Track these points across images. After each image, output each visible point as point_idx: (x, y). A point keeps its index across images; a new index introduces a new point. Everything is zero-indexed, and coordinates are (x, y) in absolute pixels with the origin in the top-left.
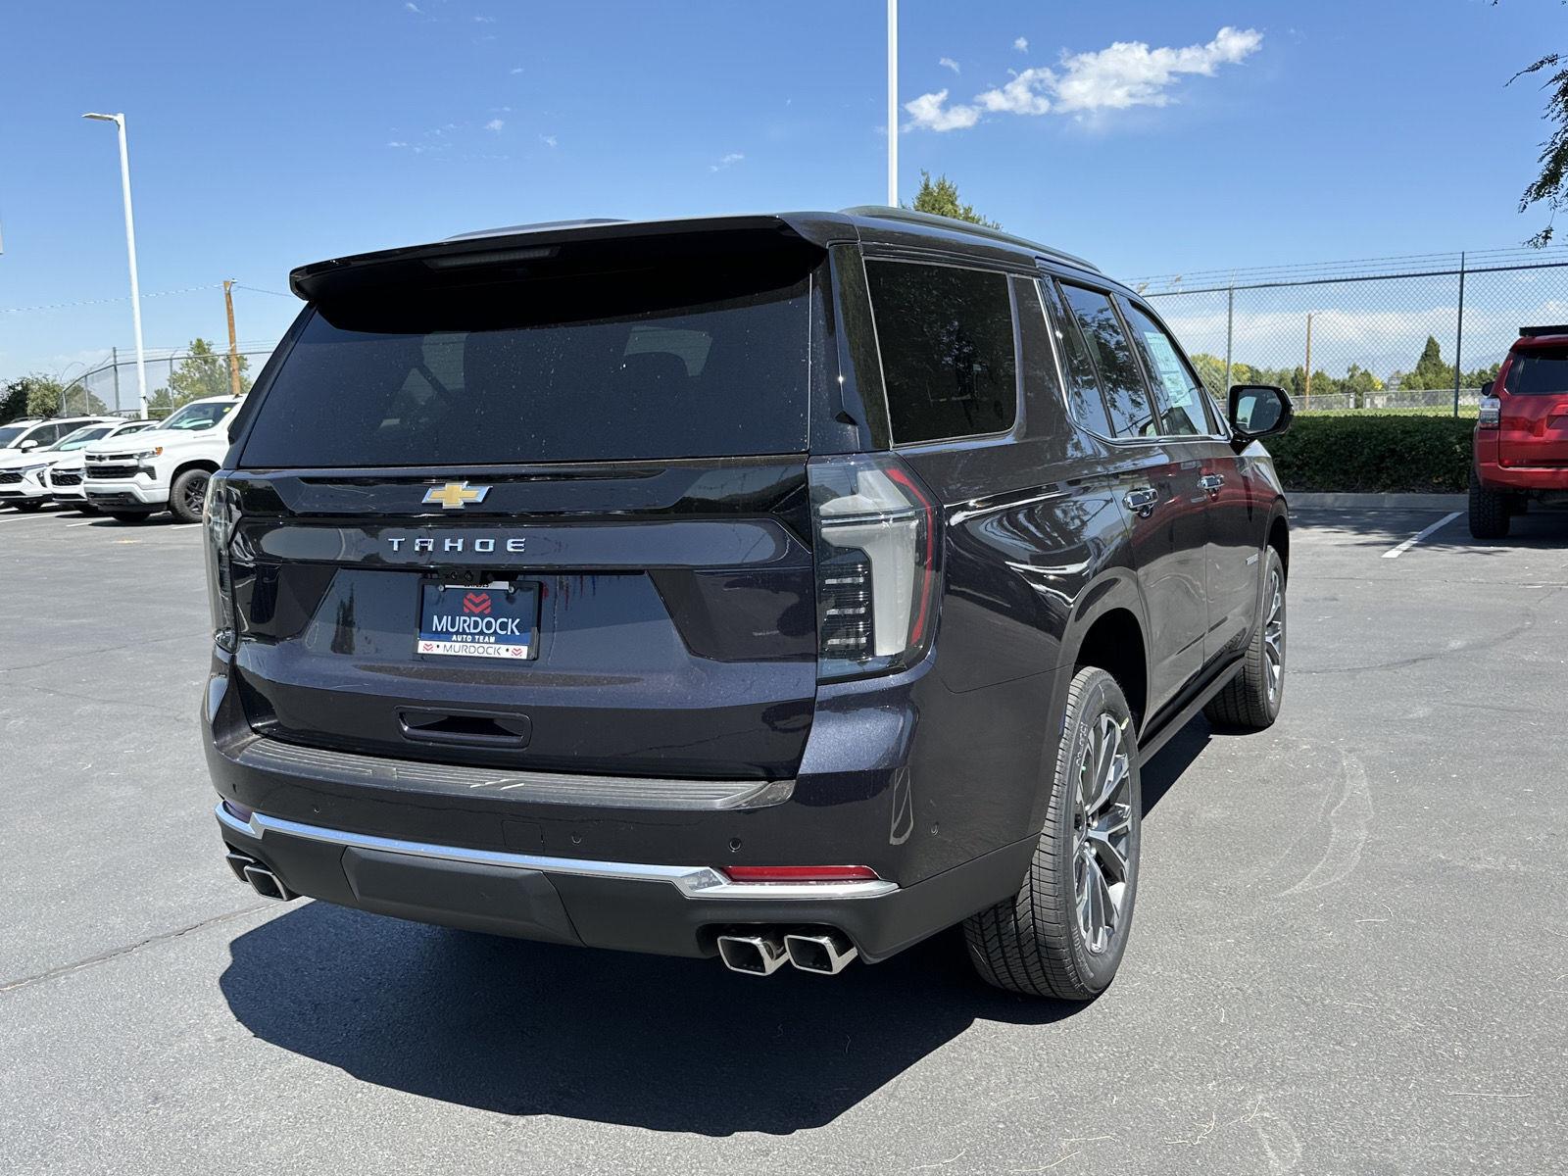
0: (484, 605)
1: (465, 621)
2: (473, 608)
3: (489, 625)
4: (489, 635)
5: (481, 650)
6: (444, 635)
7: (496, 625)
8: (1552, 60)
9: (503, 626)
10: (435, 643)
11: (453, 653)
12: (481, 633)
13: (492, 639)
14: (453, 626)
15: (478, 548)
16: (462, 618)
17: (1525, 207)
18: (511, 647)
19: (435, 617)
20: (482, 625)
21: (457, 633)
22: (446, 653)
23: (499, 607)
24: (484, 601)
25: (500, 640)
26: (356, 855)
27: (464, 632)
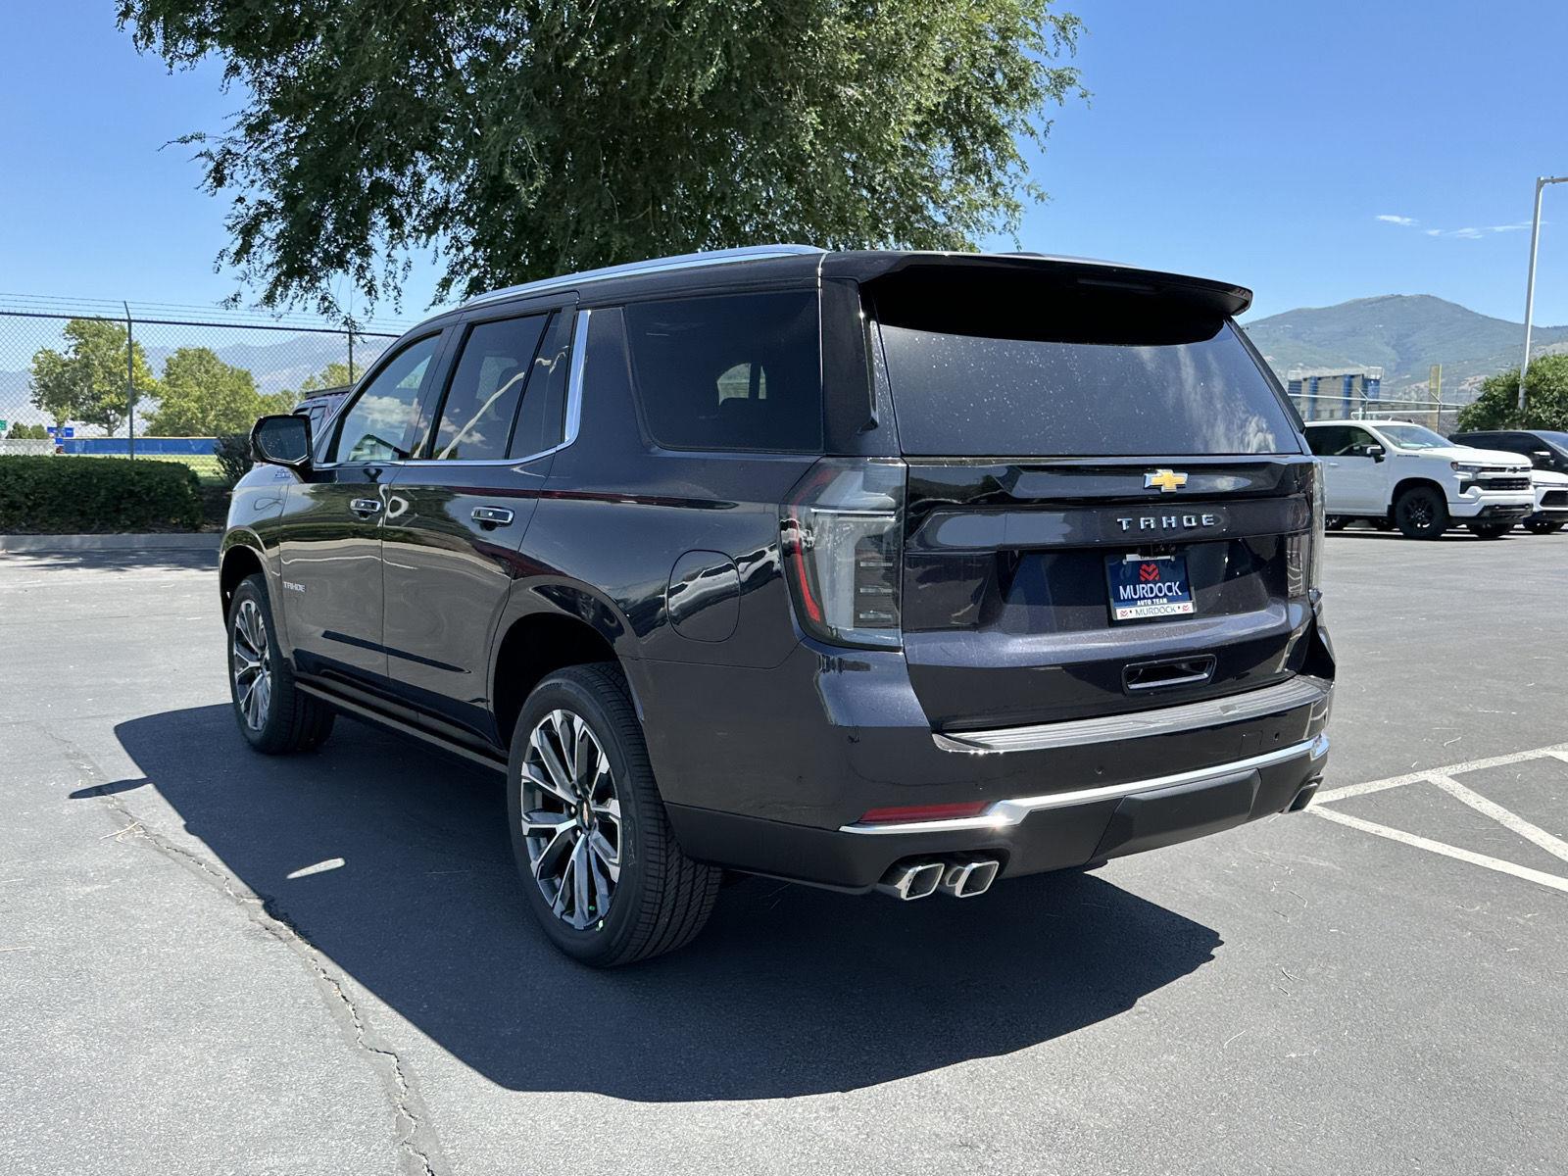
0: (1154, 574)
1: (1143, 588)
2: (1147, 576)
3: (1160, 591)
4: (1162, 597)
5: (1163, 610)
6: (1132, 602)
7: (1165, 590)
8: (200, 137)
9: (1170, 589)
10: (1128, 610)
11: (1143, 616)
12: (1156, 597)
13: (1165, 600)
14: (1135, 594)
15: (1186, 524)
16: (1141, 586)
17: (218, 270)
18: (1181, 605)
19: (1121, 587)
20: (1156, 590)
21: (1140, 599)
22: (1138, 616)
23: (1165, 573)
24: (1154, 569)
25: (1171, 600)
26: (1134, 800)
27: (1145, 598)
